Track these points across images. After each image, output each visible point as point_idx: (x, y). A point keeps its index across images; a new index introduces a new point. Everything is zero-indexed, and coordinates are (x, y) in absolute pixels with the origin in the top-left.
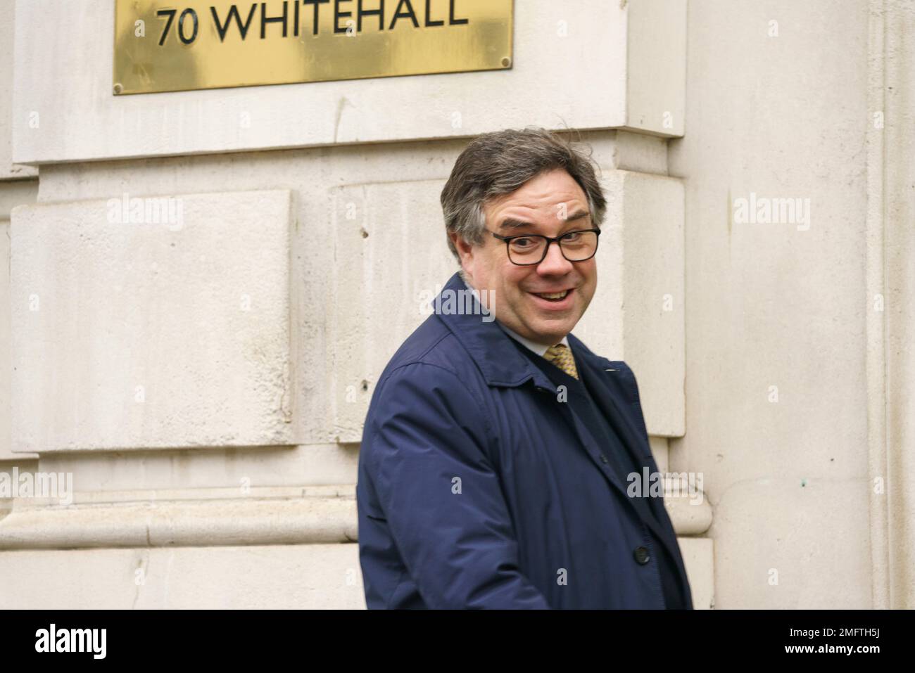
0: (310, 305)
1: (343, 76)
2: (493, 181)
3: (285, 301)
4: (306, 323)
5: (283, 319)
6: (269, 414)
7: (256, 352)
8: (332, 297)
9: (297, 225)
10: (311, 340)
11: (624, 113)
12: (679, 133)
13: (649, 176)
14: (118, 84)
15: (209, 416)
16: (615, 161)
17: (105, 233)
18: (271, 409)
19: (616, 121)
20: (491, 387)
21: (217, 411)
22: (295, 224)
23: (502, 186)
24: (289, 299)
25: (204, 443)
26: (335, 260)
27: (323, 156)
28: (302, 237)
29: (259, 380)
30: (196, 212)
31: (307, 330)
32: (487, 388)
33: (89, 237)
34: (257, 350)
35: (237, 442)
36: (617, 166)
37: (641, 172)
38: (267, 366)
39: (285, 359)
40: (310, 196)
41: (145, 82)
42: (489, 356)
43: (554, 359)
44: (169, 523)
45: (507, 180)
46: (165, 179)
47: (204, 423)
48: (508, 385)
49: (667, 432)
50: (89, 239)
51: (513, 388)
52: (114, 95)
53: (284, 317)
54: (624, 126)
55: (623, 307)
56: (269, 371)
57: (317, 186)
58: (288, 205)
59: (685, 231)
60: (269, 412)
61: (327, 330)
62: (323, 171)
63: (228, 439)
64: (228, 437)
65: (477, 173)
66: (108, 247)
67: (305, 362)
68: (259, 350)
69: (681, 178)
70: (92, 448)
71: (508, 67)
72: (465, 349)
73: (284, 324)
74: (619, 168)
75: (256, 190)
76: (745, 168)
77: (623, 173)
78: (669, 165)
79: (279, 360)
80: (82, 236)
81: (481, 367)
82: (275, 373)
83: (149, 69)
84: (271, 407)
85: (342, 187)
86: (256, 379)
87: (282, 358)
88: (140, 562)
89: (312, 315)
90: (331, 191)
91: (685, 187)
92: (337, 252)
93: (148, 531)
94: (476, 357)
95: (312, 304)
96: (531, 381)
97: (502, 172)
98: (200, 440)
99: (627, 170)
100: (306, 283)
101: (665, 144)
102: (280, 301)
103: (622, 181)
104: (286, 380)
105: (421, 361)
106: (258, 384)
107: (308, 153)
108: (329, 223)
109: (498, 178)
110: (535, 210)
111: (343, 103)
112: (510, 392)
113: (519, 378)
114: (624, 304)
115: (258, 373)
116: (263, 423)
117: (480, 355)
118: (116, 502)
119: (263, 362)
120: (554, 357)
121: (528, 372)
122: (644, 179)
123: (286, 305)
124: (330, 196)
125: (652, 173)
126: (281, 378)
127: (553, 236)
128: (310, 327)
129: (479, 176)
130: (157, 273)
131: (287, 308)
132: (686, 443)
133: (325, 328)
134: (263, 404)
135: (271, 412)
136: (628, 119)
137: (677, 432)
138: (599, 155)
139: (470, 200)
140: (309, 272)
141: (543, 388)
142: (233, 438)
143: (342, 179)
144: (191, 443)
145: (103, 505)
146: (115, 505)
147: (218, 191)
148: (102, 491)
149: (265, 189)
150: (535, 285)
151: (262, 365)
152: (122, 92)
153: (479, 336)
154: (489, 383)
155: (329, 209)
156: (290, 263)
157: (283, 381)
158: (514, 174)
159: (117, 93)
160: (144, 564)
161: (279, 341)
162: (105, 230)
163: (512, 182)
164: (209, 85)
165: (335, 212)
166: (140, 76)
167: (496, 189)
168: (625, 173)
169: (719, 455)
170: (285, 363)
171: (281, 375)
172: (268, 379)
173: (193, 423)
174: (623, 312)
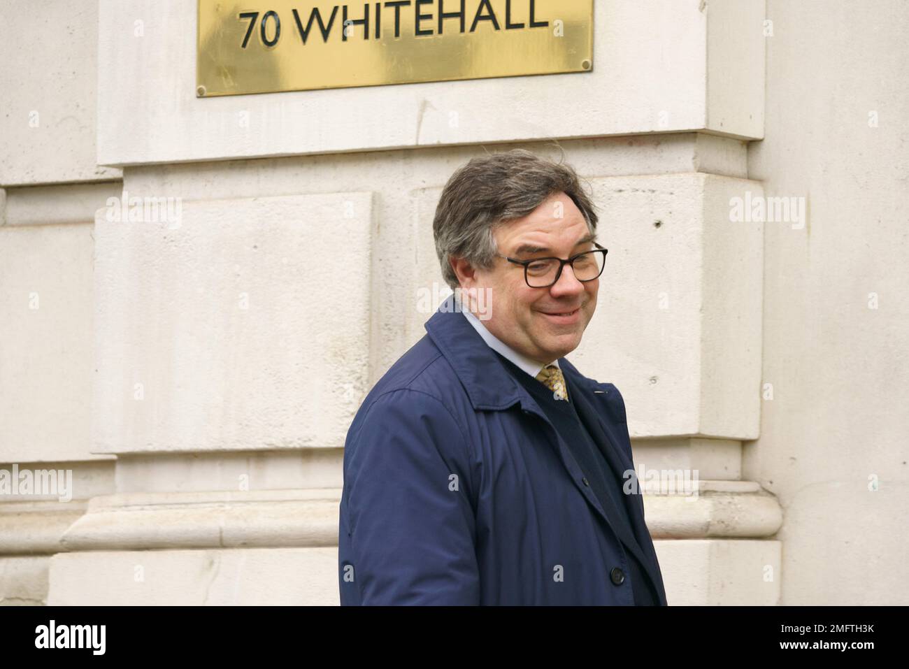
0: (390, 308)
1: (425, 79)
2: (506, 205)
3: (367, 303)
4: (386, 325)
5: (365, 321)
6: (346, 417)
7: (335, 355)
8: (412, 300)
9: (379, 227)
10: (390, 342)
11: (704, 116)
12: (758, 136)
13: (729, 179)
14: (201, 86)
15: (288, 418)
16: (695, 163)
17: (188, 235)
18: (349, 412)
19: (696, 123)
20: (477, 411)
21: (296, 413)
22: (377, 227)
23: (515, 210)
24: (370, 302)
25: (281, 445)
26: (417, 262)
27: (404, 158)
28: (384, 239)
29: (338, 382)
30: (279, 214)
31: (385, 332)
32: (473, 412)
33: (172, 239)
34: (336, 353)
35: (314, 444)
36: (697, 168)
37: (721, 175)
38: (347, 369)
39: (364, 362)
40: (392, 198)
41: (228, 84)
42: (478, 380)
43: (545, 381)
44: (242, 524)
45: (521, 204)
46: (246, 183)
47: (282, 425)
48: (495, 408)
49: (742, 435)
50: (172, 241)
51: (500, 411)
52: (198, 97)
53: (365, 319)
54: (704, 129)
55: (701, 310)
56: (348, 374)
57: (399, 189)
58: (370, 207)
59: (764, 233)
60: (347, 414)
61: (407, 332)
62: (405, 173)
63: (305, 441)
64: (305, 439)
65: (487, 198)
66: (192, 249)
67: (384, 365)
68: (339, 353)
69: (760, 181)
70: (170, 449)
71: (588, 69)
72: (455, 372)
73: (364, 327)
74: (699, 171)
75: (339, 192)
76: (824, 171)
77: (703, 176)
78: (749, 168)
79: (358, 362)
80: (165, 238)
81: (469, 392)
82: (354, 376)
83: (232, 72)
84: (348, 409)
85: (424, 189)
86: (335, 381)
87: (362, 361)
88: (212, 563)
89: (392, 317)
90: (413, 193)
91: (764, 190)
92: (419, 254)
93: (221, 532)
94: (463, 381)
95: (393, 307)
96: (518, 405)
97: (514, 197)
98: (277, 442)
99: (707, 173)
100: (387, 285)
101: (745, 147)
102: (361, 304)
103: (702, 184)
104: (365, 383)
105: (407, 387)
106: (336, 386)
107: (390, 156)
108: (411, 225)
109: (510, 203)
110: (549, 235)
111: (424, 105)
112: (496, 415)
113: (507, 402)
114: (703, 307)
115: (338, 376)
116: (341, 425)
117: (468, 380)
118: (191, 503)
119: (343, 365)
120: (546, 378)
121: (516, 395)
122: (724, 182)
123: (368, 307)
124: (412, 198)
125: (732, 176)
126: (360, 381)
127: (565, 258)
128: (389, 329)
129: (489, 201)
130: (239, 275)
131: (368, 310)
132: (760, 445)
133: (405, 331)
134: (341, 406)
135: (349, 414)
136: (708, 121)
137: (751, 435)
138: (679, 158)
139: (481, 225)
140: (390, 275)
141: (530, 412)
142: (310, 440)
143: (424, 182)
144: (268, 445)
145: (176, 506)
146: (190, 506)
147: (301, 194)
148: (178, 492)
149: (347, 191)
150: (548, 306)
151: (341, 368)
152: (205, 95)
153: (469, 359)
154: (475, 407)
155: (411, 212)
156: (372, 265)
157: (362, 383)
158: (528, 198)
159: (201, 95)
160: (215, 566)
161: (359, 344)
162: (188, 232)
163: (526, 206)
164: (291, 88)
165: (417, 215)
166: (223, 78)
167: (508, 214)
168: (705, 175)
169: (793, 458)
170: (365, 365)
171: (361, 377)
172: (347, 381)
173: (271, 425)
174: (702, 315)
